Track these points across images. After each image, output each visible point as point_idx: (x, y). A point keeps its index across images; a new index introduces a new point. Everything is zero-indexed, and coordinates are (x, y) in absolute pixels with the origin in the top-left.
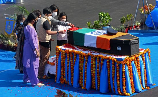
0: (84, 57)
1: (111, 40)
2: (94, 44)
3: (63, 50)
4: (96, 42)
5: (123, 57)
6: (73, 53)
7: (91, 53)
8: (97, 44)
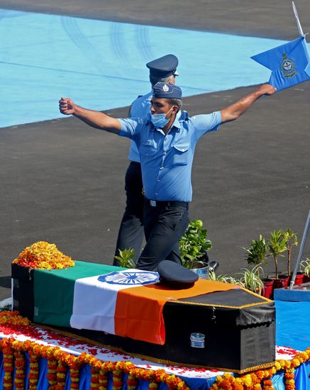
0: (66, 367)
1: (169, 306)
2: (105, 318)
4: (112, 314)
5: (208, 374)
6: (25, 351)
7: (94, 352)
8: (118, 320)
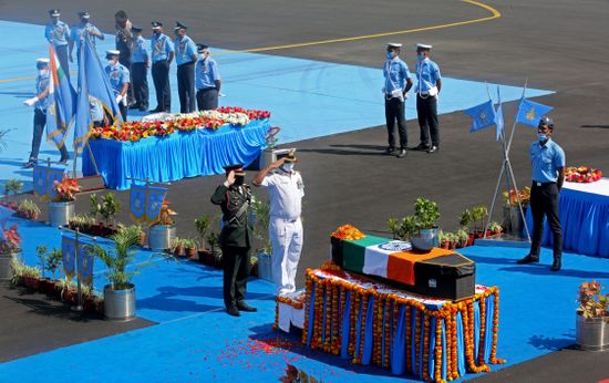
0: (360, 295)
1: (417, 264)
2: (382, 270)
3: (320, 278)
4: (386, 267)
5: (438, 303)
6: (338, 286)
7: (376, 288)
8: (389, 270)
